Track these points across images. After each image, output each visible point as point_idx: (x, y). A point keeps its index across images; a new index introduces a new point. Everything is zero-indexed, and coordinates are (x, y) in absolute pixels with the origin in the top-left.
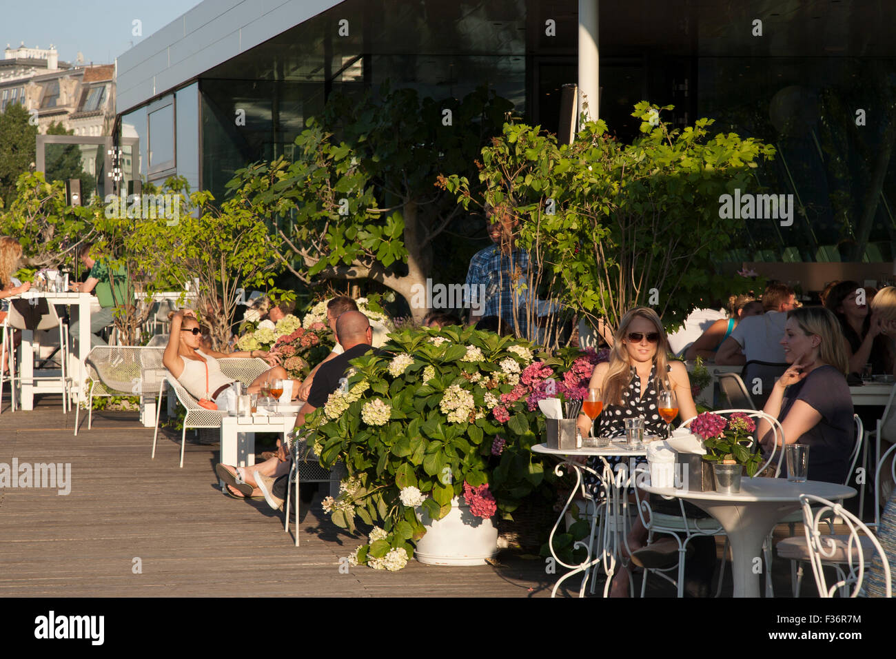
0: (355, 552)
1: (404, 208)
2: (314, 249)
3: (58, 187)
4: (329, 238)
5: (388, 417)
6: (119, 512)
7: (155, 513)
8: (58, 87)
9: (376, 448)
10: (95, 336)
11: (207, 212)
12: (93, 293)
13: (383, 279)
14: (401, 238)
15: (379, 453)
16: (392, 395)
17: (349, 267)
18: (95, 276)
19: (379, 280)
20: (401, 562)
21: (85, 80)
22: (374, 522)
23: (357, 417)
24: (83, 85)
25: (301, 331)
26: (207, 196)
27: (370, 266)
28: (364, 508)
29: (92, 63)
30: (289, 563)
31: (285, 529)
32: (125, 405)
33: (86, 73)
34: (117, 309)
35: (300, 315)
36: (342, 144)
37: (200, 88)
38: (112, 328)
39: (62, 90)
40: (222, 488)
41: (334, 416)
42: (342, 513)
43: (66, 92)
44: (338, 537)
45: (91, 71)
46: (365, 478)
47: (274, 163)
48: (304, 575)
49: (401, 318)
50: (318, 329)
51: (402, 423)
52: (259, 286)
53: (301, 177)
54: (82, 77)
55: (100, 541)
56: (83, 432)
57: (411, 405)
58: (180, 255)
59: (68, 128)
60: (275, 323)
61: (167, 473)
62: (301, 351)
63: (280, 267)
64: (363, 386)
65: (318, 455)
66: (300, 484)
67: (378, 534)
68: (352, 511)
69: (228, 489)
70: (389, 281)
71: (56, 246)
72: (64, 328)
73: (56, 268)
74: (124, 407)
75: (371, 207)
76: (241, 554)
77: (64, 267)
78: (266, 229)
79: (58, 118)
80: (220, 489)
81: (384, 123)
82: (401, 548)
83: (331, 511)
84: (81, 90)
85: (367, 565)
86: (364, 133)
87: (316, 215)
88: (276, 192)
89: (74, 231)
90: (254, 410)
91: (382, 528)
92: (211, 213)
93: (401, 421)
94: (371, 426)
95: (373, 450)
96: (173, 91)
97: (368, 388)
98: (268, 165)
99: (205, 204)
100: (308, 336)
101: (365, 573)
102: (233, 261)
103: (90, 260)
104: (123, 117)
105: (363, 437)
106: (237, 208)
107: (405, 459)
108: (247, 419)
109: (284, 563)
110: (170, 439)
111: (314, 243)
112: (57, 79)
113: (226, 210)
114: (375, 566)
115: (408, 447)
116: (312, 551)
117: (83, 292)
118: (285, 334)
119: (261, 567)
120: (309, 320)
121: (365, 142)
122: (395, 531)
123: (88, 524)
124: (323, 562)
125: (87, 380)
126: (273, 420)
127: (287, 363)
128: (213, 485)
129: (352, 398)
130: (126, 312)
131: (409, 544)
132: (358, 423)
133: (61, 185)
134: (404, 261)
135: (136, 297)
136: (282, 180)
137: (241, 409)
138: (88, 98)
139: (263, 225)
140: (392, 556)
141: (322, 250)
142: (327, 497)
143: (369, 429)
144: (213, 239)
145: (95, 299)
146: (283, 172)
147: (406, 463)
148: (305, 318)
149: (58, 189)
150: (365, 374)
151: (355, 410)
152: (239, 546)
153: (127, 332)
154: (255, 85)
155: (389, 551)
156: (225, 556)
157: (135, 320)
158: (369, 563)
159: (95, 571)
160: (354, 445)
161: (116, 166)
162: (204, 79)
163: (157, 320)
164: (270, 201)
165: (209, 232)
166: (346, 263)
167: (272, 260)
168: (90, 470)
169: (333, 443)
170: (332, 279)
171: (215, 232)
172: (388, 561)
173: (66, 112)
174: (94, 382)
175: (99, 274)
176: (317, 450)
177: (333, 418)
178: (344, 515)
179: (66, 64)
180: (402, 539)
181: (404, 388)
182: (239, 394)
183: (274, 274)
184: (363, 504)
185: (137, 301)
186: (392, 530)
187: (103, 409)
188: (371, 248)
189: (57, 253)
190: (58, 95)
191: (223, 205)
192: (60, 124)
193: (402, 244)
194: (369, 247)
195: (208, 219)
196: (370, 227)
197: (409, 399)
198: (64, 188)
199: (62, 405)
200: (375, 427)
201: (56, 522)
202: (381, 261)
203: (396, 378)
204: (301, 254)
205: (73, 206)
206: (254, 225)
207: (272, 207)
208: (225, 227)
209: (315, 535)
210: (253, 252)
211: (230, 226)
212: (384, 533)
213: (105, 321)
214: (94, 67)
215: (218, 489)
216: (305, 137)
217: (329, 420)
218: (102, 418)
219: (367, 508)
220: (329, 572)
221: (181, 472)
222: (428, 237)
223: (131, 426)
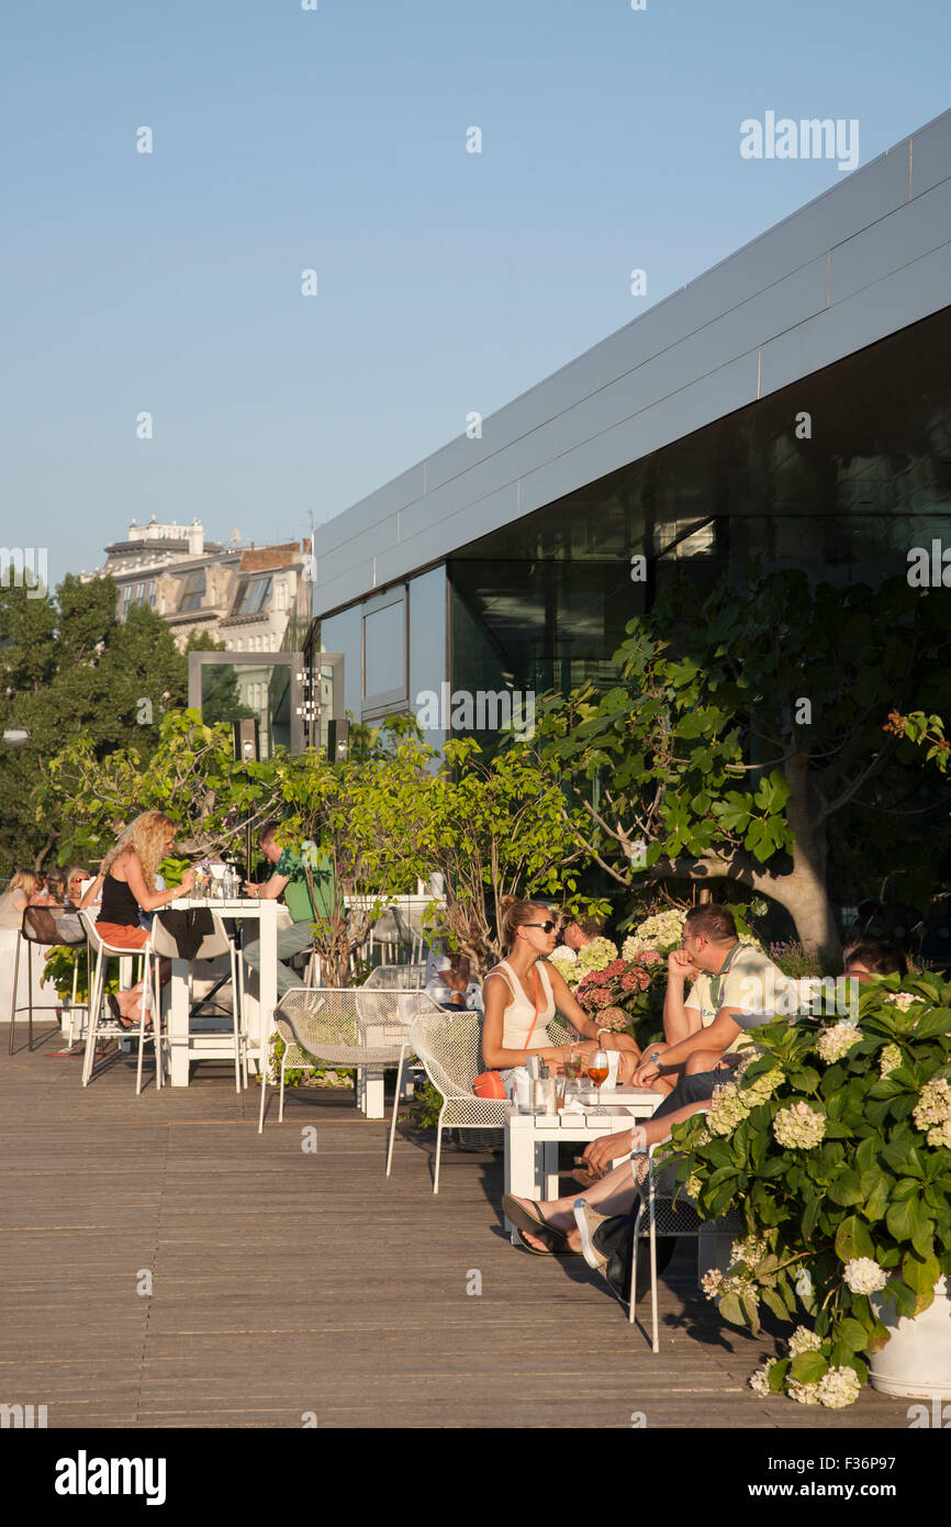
0: (763, 1370)
1: (786, 764)
2: (638, 829)
3: (223, 731)
4: (664, 812)
5: (821, 1134)
6: (346, 1277)
7: (405, 1282)
8: (204, 580)
9: (799, 1189)
10: (284, 966)
11: (470, 772)
12: (281, 899)
13: (753, 880)
14: (783, 813)
15: (806, 1198)
16: (825, 1094)
17: (695, 859)
18: (283, 873)
19: (746, 881)
20: (848, 1392)
21: (242, 569)
22: (791, 1314)
23: (764, 1133)
24: (240, 576)
25: (619, 968)
26: (470, 746)
27: (730, 858)
28: (774, 1289)
29: (253, 543)
30: (650, 1386)
31: (628, 1317)
32: (331, 1079)
33: (245, 558)
34: (318, 925)
35: (618, 939)
36: (686, 660)
37: (449, 575)
38: (309, 955)
39: (210, 585)
40: (510, 1233)
41: (723, 1129)
42: (737, 1299)
43: (215, 588)
44: (722, 1334)
45: (252, 556)
46: (776, 1237)
47: (575, 693)
48: (677, 1413)
49: (783, 944)
50: (650, 962)
51: (844, 1144)
52: (553, 892)
53: (620, 715)
54: (238, 566)
55: (323, 1336)
56: (270, 1127)
57: (860, 1112)
58: (426, 841)
59: (217, 640)
60: (577, 950)
61: (416, 1203)
62: (622, 998)
63: (582, 858)
64: (775, 1078)
65: (695, 1196)
66: (657, 1238)
67: (805, 1342)
68: (754, 1294)
69: (523, 1238)
70: (763, 883)
71: (218, 824)
72: (237, 956)
73: (218, 857)
74: (330, 1082)
75: (733, 761)
76: (564, 1365)
77: (230, 856)
78: (564, 798)
79: (202, 626)
80: (507, 1236)
81: (756, 626)
82: (848, 1368)
83: (718, 1294)
84: (237, 584)
85: (787, 1394)
86: (723, 643)
87: (644, 775)
88: (580, 740)
89: (246, 800)
90: (560, 1103)
91: (811, 1328)
92: (476, 773)
93: (842, 1141)
94: (791, 1150)
95: (795, 1192)
96: (404, 580)
97: (783, 1081)
98: (565, 697)
99: (466, 759)
100: (632, 974)
101: (785, 1410)
102: (512, 851)
103: (275, 849)
104: (323, 622)
105: (776, 1168)
106: (517, 766)
107: (851, 1210)
108: (550, 1119)
109: (641, 1386)
110: (409, 1140)
111: (639, 820)
112: (203, 568)
113: (500, 768)
114: (802, 1399)
115: (858, 1189)
116: (683, 1362)
117: (266, 898)
118: (594, 968)
119: (601, 1393)
120: (632, 946)
121: (723, 657)
122: (834, 1335)
123: (298, 1301)
124: (707, 1386)
125: (272, 1038)
126: (592, 1121)
127: (601, 1019)
128: (492, 1228)
129: (756, 1099)
130: (332, 928)
131: (861, 1361)
132: (766, 1142)
133: (227, 730)
134: (787, 851)
135: (347, 906)
136: (587, 720)
137: (540, 1101)
138: (247, 595)
139: (560, 793)
140: (833, 1382)
141: (652, 832)
142: (710, 1271)
143: (786, 1154)
144: (479, 817)
145: (283, 908)
146: (587, 705)
147: (854, 1217)
148: (626, 943)
149: (222, 735)
150: (779, 1058)
151: (761, 1123)
152: (555, 1349)
153: (334, 962)
154: (533, 569)
155: (827, 1373)
156: (536, 1370)
157: (346, 942)
158: (791, 1392)
159: (322, 1396)
160: (761, 1182)
161: (308, 698)
162: (456, 560)
163: (375, 940)
164: (570, 753)
165: (473, 804)
166: (694, 853)
167: (571, 849)
168: (290, 1197)
169: (723, 1178)
170: (668, 878)
171: (482, 804)
172: (825, 1390)
173: (215, 617)
174: (288, 1046)
175: (288, 868)
176: (694, 1189)
177: (722, 1133)
178: (741, 1302)
179: (215, 547)
180: (847, 1351)
181: (846, 1083)
182: (536, 1075)
183: (576, 872)
184: (770, 1282)
185: (348, 910)
186: (829, 1334)
187: (296, 1085)
188: (734, 829)
189: (219, 834)
190: (203, 592)
191: (494, 762)
192: (205, 634)
193: (785, 822)
194: (731, 828)
195: (470, 782)
196: (732, 795)
197: (855, 1104)
198: (231, 732)
199: (234, 1077)
200: (798, 1151)
201: (247, 1296)
202: (752, 851)
203: (831, 1065)
204: (618, 838)
205: (245, 762)
206: (544, 792)
207: (572, 762)
208: (498, 796)
209: (682, 1330)
210: (542, 836)
211: (506, 794)
212: (817, 1340)
213: (300, 944)
214: (256, 549)
215: (501, 1235)
216: (627, 651)
217: (713, 1137)
218: (296, 1101)
219: (778, 1290)
220: (723, 1406)
221: (438, 1203)
222: (826, 809)
223: (346, 1116)
